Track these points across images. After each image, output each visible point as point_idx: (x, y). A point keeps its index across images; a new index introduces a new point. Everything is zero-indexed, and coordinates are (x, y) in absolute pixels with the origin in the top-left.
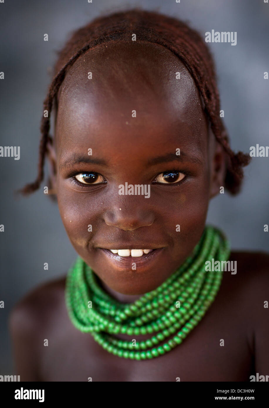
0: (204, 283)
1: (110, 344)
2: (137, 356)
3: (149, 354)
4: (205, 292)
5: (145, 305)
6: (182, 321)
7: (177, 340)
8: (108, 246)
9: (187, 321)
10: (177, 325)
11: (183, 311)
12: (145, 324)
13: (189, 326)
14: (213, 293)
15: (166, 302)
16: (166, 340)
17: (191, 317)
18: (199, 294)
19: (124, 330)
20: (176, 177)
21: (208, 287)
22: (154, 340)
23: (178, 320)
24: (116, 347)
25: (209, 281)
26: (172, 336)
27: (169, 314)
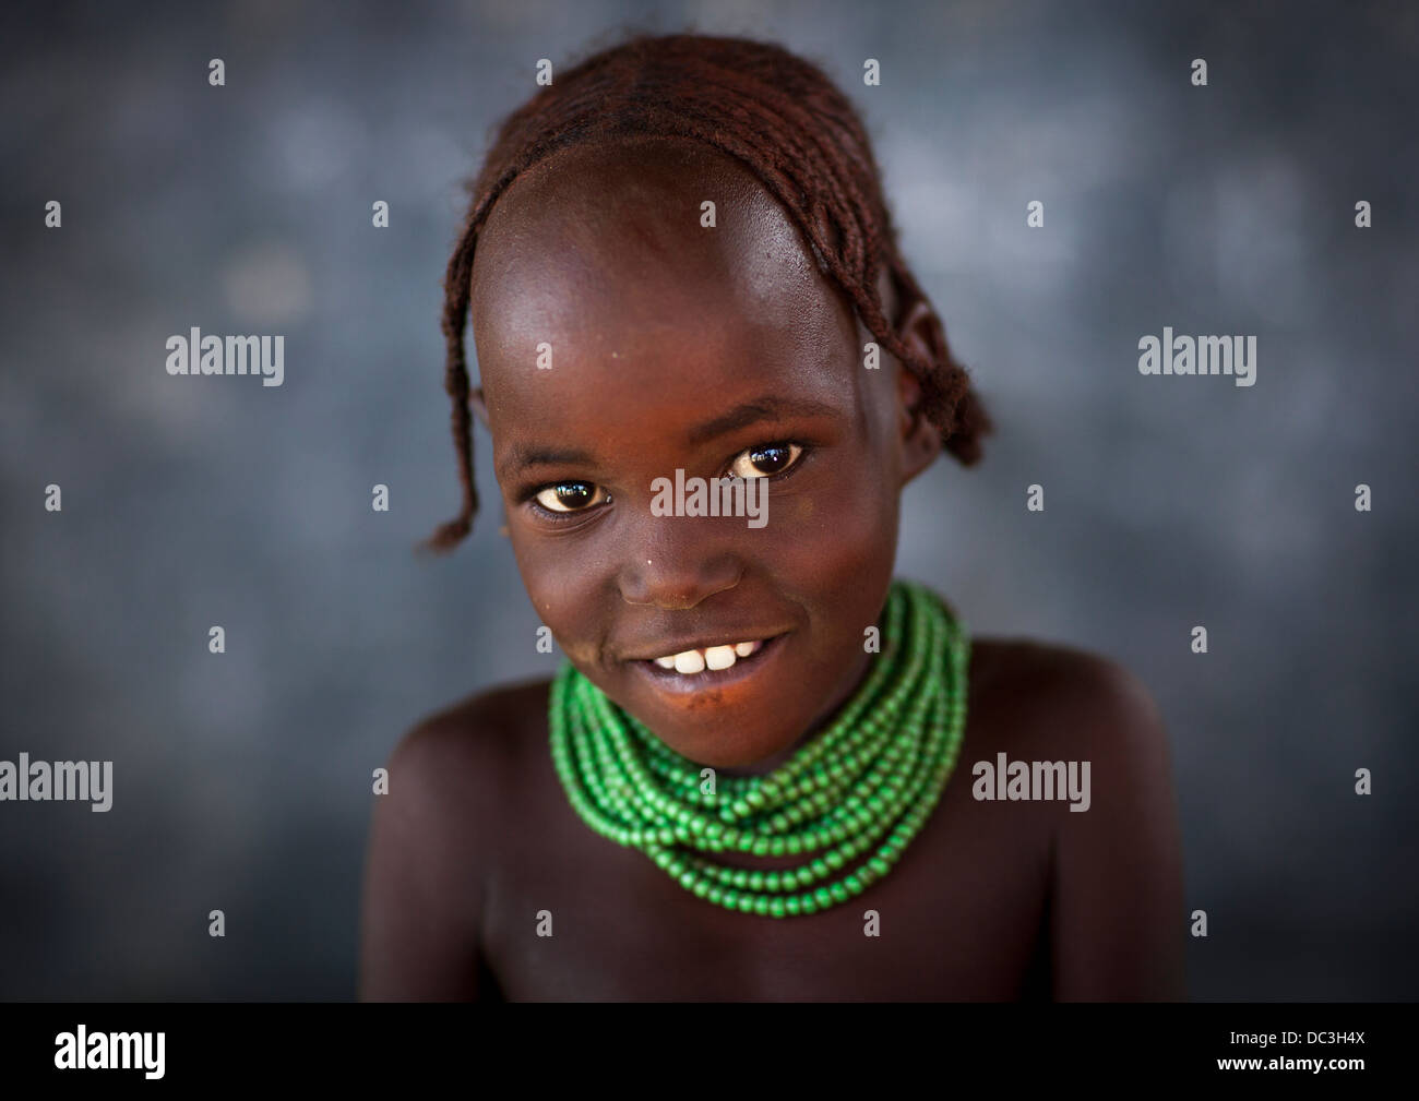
0: (928, 725)
1: (701, 876)
2: (777, 908)
3: (807, 903)
4: (933, 748)
5: (796, 781)
6: (886, 820)
7: (878, 866)
8: (645, 651)
9: (898, 821)
10: (875, 831)
11: (889, 794)
12: (794, 829)
13: (906, 831)
14: (952, 748)
15: (847, 772)
16: (850, 867)
17: (907, 810)
18: (921, 753)
19: (746, 843)
20: (784, 457)
21: (937, 734)
22: (820, 868)
23: (876, 818)
24: (715, 882)
25: (939, 719)
26: (862, 858)
27: (853, 803)
